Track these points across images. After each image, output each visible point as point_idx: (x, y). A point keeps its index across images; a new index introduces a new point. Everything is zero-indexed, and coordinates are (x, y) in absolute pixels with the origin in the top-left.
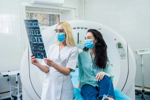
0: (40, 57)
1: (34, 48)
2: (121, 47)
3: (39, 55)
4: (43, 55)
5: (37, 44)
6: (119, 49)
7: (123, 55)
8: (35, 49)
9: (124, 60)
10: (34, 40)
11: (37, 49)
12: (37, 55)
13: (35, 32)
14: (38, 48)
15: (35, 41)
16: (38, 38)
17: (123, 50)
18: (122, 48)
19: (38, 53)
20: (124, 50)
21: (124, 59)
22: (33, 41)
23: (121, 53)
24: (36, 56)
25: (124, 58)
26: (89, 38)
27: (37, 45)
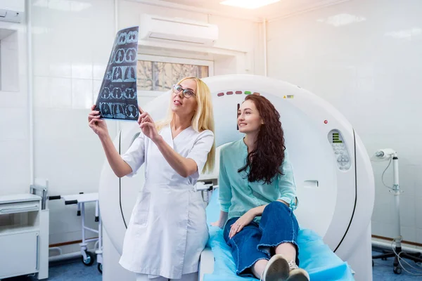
0: (124, 117)
1: (112, 94)
2: (340, 139)
3: (121, 112)
4: (131, 109)
5: (123, 83)
6: (335, 144)
7: (343, 160)
8: (115, 96)
9: (347, 171)
10: (117, 75)
11: (119, 96)
12: (118, 111)
13: (125, 55)
14: (122, 95)
15: (120, 77)
16: (128, 69)
17: (343, 148)
18: (341, 142)
19: (120, 106)
20: (346, 148)
21: (347, 169)
22: (114, 78)
23: (339, 155)
24: (116, 113)
25: (347, 165)
26: (247, 113)
27: (122, 86)
